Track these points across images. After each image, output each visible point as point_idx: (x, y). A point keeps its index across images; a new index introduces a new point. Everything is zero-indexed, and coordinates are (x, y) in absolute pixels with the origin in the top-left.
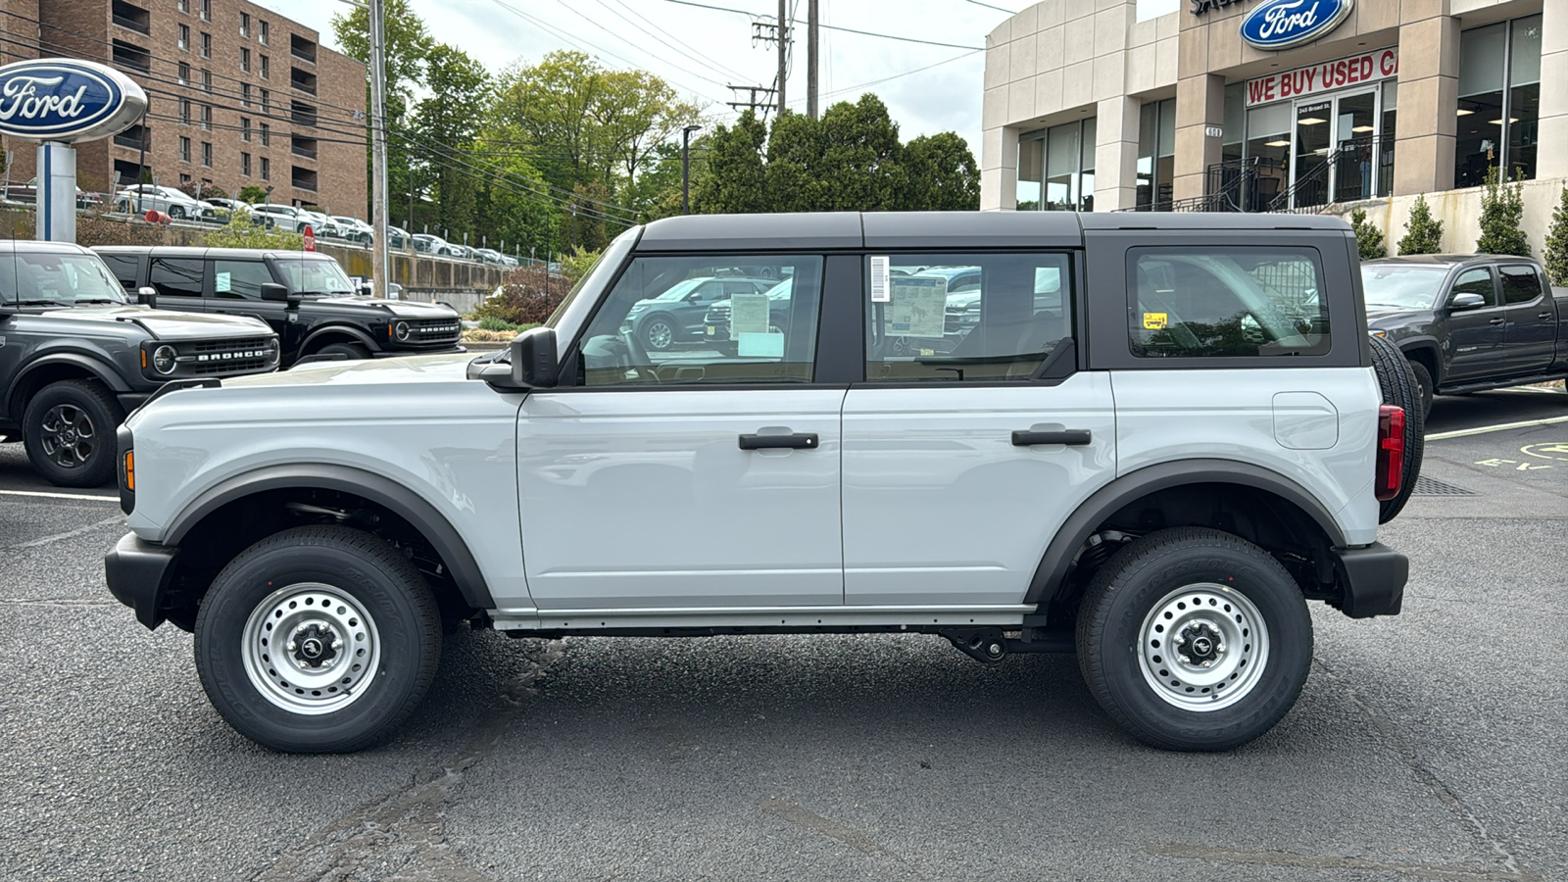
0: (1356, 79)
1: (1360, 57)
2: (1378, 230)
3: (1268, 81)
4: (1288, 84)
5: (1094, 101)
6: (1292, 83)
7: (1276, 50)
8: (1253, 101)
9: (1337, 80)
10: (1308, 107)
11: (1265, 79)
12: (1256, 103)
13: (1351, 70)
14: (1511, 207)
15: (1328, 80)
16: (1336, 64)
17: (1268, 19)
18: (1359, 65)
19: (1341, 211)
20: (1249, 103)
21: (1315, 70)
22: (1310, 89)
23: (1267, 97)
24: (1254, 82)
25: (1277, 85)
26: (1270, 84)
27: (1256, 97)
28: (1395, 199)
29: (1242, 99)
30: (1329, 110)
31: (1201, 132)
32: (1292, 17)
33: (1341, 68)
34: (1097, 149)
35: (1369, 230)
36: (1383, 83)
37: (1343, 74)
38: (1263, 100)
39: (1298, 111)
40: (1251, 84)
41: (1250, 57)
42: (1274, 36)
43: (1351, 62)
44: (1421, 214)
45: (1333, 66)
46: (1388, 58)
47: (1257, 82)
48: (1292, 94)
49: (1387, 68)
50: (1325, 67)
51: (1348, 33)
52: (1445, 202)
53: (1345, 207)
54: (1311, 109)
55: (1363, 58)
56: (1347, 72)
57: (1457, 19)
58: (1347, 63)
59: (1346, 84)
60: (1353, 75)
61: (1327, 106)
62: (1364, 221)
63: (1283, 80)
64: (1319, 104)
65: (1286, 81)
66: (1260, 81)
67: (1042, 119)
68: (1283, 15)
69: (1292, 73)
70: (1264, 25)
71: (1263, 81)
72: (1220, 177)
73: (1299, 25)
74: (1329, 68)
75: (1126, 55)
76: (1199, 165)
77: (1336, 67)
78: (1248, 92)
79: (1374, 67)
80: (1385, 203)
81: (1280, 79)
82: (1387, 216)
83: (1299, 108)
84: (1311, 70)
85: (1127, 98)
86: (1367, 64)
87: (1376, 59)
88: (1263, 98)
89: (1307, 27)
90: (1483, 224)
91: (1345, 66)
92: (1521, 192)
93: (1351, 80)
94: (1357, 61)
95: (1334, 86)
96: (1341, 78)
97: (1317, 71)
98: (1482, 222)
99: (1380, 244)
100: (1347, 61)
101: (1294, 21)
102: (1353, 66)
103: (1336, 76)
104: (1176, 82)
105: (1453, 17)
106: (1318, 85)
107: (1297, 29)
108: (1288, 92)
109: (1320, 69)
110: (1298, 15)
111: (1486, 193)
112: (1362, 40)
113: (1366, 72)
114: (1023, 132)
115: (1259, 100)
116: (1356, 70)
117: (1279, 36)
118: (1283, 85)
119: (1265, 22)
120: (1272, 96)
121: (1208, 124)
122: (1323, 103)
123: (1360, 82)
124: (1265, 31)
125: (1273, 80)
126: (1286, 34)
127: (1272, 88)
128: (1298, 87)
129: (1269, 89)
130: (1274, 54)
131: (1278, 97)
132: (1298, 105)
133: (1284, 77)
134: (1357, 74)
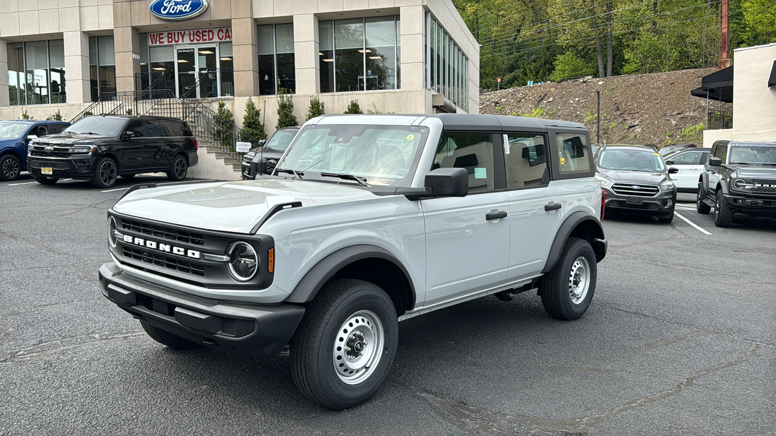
0: (206, 40)
1: (207, 30)
2: (231, 111)
3: (160, 34)
4: (171, 37)
5: (61, 31)
6: (173, 37)
7: (170, 21)
8: (152, 43)
9: (196, 39)
10: (182, 50)
11: (158, 33)
12: (154, 44)
13: (203, 36)
14: (289, 105)
15: (192, 38)
16: (195, 31)
17: (165, 5)
18: (207, 34)
19: (210, 101)
20: (150, 44)
21: (185, 32)
22: (183, 41)
23: (160, 42)
24: (152, 34)
25: (165, 37)
26: (161, 36)
27: (154, 41)
28: (236, 98)
29: (146, 42)
30: (194, 52)
31: (131, 56)
32: (178, 6)
33: (198, 33)
34: (65, 57)
35: (226, 112)
36: (219, 43)
37: (199, 36)
38: (158, 44)
39: (178, 51)
40: (151, 35)
41: (155, 22)
42: (168, 13)
43: (203, 32)
44: (251, 107)
45: (194, 32)
46: (221, 32)
47: (154, 35)
48: (174, 43)
49: (221, 37)
50: (190, 32)
51: (206, 18)
52: (259, 101)
53: (212, 100)
54: (184, 51)
55: (208, 31)
56: (201, 36)
57: (256, 20)
58: (201, 32)
59: (201, 41)
60: (204, 38)
61: (192, 51)
62: (224, 107)
63: (168, 35)
64: (188, 49)
65: (170, 36)
66: (155, 34)
67: (23, 37)
68: (173, 4)
69: (173, 33)
70: (163, 8)
71: (157, 34)
72: (140, 80)
73: (182, 10)
74: (192, 32)
75: (80, 9)
76: (131, 72)
77: (195, 33)
78: (150, 39)
79: (214, 35)
80: (231, 100)
81: (167, 35)
82: (233, 105)
83: (178, 50)
84: (183, 32)
85: (82, 33)
86: (211, 33)
87: (215, 31)
88: (158, 43)
89: (186, 12)
90: (279, 113)
91: (200, 33)
92: (293, 99)
93: (203, 40)
94: (206, 31)
95: (195, 41)
96: (198, 38)
97: (186, 33)
98: (278, 111)
99: (231, 119)
100: (201, 31)
101: (179, 8)
102: (204, 34)
103: (196, 37)
104: (113, 28)
105: (254, 19)
106: (187, 40)
107: (181, 12)
108: (171, 42)
109: (187, 32)
110: (181, 6)
111: (279, 99)
112: (211, 23)
113: (211, 37)
114: (8, 42)
115: (156, 43)
116: (205, 35)
117: (171, 14)
118: (168, 38)
119: (164, 6)
120: (163, 42)
121: (134, 52)
122: (190, 49)
123: (208, 41)
124: (164, 10)
125: (162, 34)
126: (175, 13)
127: (162, 38)
128: (177, 39)
129: (160, 38)
130: (169, 23)
131: (166, 43)
132: (177, 48)
133: (168, 34)
134: (206, 38)
